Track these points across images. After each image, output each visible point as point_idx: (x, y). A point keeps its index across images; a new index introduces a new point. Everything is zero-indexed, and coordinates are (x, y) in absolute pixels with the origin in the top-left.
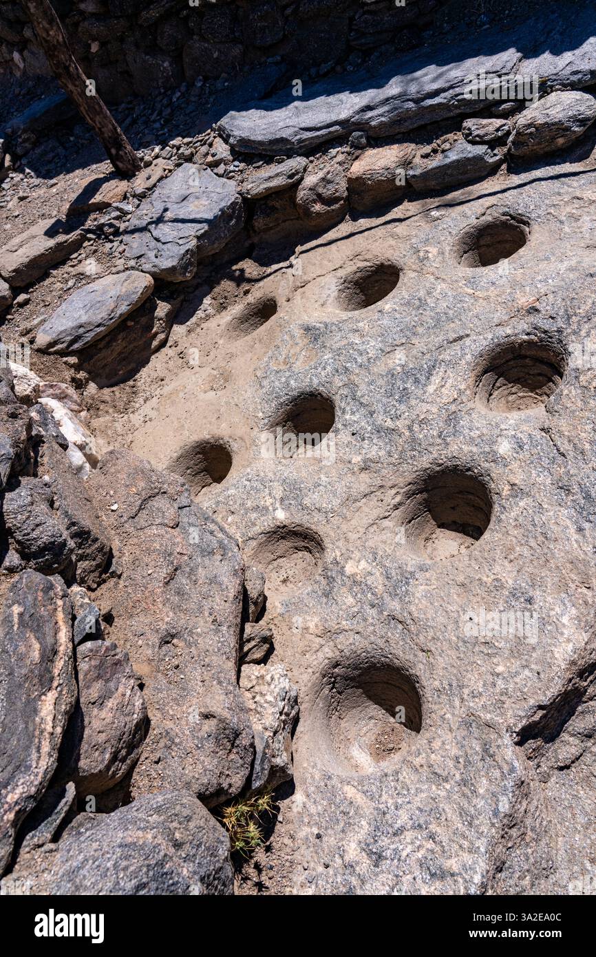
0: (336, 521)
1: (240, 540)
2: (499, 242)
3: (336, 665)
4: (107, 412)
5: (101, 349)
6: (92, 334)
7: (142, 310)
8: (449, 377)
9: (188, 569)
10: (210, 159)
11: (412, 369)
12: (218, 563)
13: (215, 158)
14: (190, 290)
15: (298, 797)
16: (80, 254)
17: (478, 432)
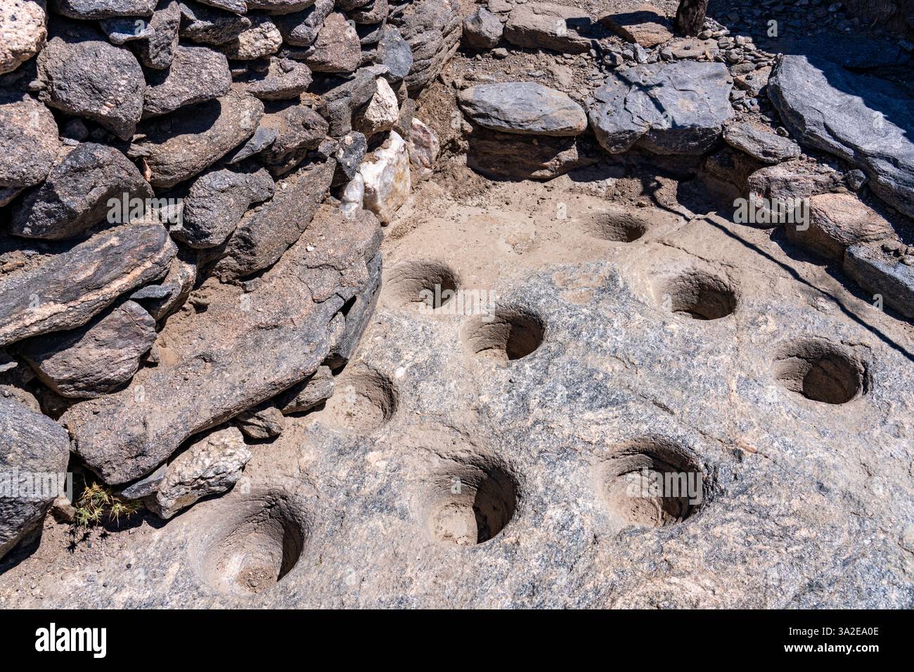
0: (415, 418)
1: (362, 358)
2: (837, 380)
3: (284, 498)
4: (447, 186)
5: (496, 139)
6: (496, 123)
7: (555, 141)
8: (611, 423)
9: (282, 334)
10: (742, 78)
11: (606, 387)
12: (301, 352)
13: (747, 82)
14: (609, 161)
15: (157, 534)
16: (571, 59)
17: (562, 481)
